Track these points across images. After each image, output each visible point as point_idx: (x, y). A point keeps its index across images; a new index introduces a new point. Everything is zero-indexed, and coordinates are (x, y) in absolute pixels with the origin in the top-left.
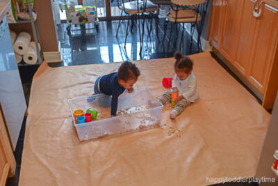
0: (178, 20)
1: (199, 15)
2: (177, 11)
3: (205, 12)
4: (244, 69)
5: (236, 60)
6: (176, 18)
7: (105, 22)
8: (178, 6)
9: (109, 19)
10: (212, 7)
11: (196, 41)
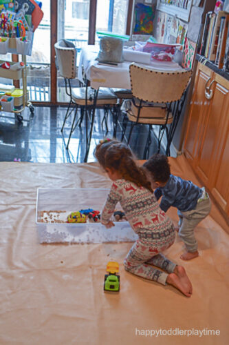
0: (141, 120)
1: (170, 116)
2: (140, 108)
3: (179, 113)
4: (225, 203)
5: (215, 186)
6: (138, 117)
7: (49, 108)
8: (142, 101)
9: (54, 105)
10: (189, 105)
11: (165, 148)
